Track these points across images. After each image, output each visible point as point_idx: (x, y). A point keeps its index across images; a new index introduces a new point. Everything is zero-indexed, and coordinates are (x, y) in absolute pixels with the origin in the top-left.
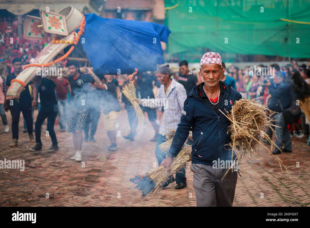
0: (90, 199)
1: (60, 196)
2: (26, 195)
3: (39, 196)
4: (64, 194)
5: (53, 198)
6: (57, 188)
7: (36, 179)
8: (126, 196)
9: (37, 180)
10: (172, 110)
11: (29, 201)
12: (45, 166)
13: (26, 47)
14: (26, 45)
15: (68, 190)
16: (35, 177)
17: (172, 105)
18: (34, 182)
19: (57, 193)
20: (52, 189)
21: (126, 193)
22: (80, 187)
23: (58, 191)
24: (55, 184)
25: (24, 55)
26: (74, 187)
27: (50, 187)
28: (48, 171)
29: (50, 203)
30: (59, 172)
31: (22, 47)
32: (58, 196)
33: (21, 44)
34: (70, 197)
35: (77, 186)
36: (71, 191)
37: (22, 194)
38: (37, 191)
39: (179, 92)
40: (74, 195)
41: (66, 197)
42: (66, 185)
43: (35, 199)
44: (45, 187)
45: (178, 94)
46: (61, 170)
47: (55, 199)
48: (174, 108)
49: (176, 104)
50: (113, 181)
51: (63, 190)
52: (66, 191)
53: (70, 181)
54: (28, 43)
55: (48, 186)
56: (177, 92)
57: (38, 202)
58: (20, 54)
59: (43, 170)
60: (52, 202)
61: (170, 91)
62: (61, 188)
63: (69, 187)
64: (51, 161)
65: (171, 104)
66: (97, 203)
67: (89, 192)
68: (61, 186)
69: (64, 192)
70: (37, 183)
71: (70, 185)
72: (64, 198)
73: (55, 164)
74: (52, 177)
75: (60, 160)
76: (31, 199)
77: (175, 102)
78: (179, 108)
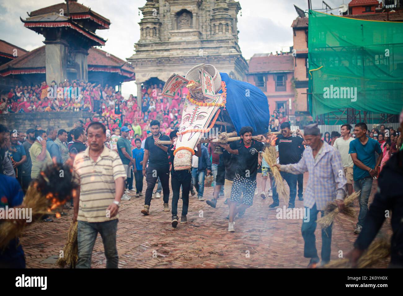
0: (258, 257)
1: (229, 253)
2: (197, 251)
3: (209, 252)
4: (232, 251)
5: (223, 255)
6: (224, 246)
7: (202, 236)
8: (292, 255)
9: (203, 238)
10: (324, 178)
11: (201, 257)
12: (207, 225)
13: (175, 113)
14: (175, 110)
15: (235, 248)
16: (201, 235)
17: (324, 172)
18: (201, 240)
19: (225, 250)
20: (220, 247)
21: (291, 252)
22: (245, 245)
23: (225, 249)
24: (221, 242)
25: (174, 120)
26: (240, 245)
27: (217, 244)
28: (211, 230)
29: (221, 259)
30: (222, 230)
31: (171, 112)
32: (227, 253)
33: (170, 110)
34: (238, 255)
35: (242, 244)
36: (238, 249)
37: (193, 250)
38: (206, 248)
39: (335, 157)
40: (242, 253)
41: (235, 254)
42: (232, 244)
43: (206, 255)
44: (213, 244)
45: (333, 159)
46: (224, 229)
47: (225, 256)
48: (326, 175)
49: (329, 170)
50: (276, 240)
51: (230, 248)
52: (233, 249)
53: (235, 239)
54: (177, 108)
55: (215, 244)
56: (332, 156)
57: (210, 258)
58: (170, 119)
59: (207, 229)
60: (222, 259)
61: (322, 155)
62: (228, 246)
63: (235, 245)
64: (212, 221)
65: (322, 170)
66: (266, 261)
67: (255, 251)
68: (227, 244)
69: (232, 250)
70: (204, 240)
71: (236, 243)
72: (233, 255)
73: (216, 224)
74: (216, 235)
75: (220, 219)
76: (202, 255)
77: (327, 169)
78: (332, 175)
